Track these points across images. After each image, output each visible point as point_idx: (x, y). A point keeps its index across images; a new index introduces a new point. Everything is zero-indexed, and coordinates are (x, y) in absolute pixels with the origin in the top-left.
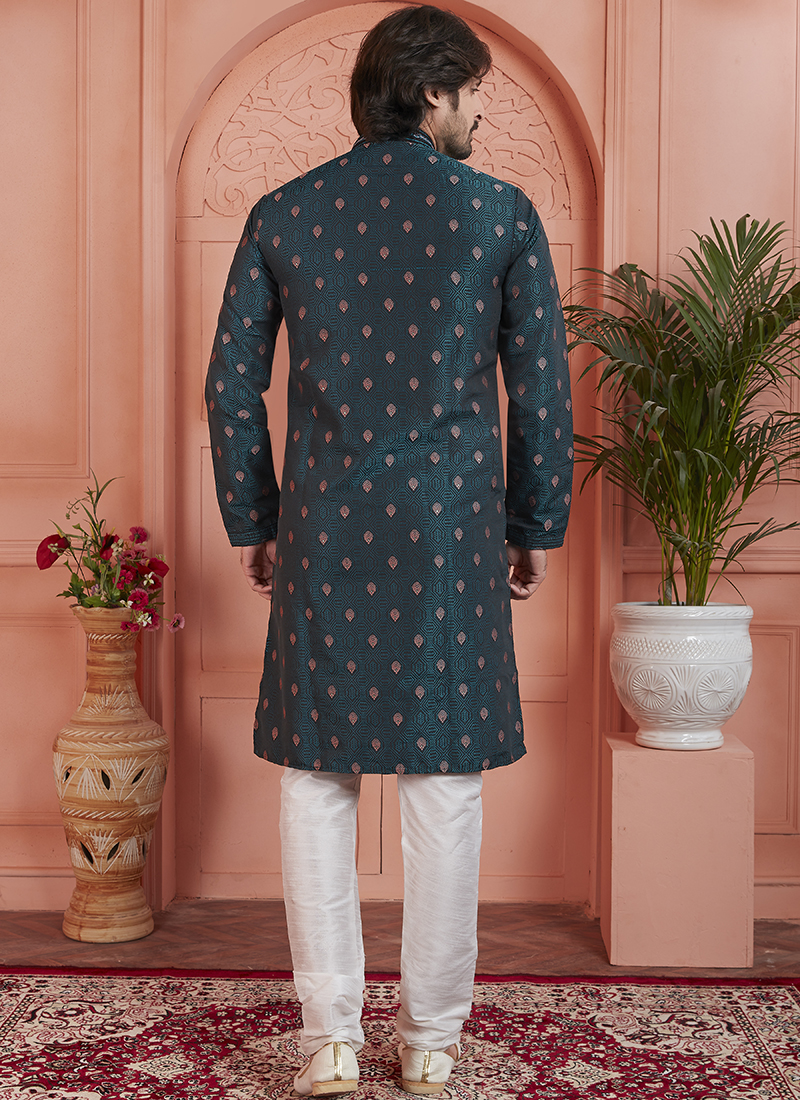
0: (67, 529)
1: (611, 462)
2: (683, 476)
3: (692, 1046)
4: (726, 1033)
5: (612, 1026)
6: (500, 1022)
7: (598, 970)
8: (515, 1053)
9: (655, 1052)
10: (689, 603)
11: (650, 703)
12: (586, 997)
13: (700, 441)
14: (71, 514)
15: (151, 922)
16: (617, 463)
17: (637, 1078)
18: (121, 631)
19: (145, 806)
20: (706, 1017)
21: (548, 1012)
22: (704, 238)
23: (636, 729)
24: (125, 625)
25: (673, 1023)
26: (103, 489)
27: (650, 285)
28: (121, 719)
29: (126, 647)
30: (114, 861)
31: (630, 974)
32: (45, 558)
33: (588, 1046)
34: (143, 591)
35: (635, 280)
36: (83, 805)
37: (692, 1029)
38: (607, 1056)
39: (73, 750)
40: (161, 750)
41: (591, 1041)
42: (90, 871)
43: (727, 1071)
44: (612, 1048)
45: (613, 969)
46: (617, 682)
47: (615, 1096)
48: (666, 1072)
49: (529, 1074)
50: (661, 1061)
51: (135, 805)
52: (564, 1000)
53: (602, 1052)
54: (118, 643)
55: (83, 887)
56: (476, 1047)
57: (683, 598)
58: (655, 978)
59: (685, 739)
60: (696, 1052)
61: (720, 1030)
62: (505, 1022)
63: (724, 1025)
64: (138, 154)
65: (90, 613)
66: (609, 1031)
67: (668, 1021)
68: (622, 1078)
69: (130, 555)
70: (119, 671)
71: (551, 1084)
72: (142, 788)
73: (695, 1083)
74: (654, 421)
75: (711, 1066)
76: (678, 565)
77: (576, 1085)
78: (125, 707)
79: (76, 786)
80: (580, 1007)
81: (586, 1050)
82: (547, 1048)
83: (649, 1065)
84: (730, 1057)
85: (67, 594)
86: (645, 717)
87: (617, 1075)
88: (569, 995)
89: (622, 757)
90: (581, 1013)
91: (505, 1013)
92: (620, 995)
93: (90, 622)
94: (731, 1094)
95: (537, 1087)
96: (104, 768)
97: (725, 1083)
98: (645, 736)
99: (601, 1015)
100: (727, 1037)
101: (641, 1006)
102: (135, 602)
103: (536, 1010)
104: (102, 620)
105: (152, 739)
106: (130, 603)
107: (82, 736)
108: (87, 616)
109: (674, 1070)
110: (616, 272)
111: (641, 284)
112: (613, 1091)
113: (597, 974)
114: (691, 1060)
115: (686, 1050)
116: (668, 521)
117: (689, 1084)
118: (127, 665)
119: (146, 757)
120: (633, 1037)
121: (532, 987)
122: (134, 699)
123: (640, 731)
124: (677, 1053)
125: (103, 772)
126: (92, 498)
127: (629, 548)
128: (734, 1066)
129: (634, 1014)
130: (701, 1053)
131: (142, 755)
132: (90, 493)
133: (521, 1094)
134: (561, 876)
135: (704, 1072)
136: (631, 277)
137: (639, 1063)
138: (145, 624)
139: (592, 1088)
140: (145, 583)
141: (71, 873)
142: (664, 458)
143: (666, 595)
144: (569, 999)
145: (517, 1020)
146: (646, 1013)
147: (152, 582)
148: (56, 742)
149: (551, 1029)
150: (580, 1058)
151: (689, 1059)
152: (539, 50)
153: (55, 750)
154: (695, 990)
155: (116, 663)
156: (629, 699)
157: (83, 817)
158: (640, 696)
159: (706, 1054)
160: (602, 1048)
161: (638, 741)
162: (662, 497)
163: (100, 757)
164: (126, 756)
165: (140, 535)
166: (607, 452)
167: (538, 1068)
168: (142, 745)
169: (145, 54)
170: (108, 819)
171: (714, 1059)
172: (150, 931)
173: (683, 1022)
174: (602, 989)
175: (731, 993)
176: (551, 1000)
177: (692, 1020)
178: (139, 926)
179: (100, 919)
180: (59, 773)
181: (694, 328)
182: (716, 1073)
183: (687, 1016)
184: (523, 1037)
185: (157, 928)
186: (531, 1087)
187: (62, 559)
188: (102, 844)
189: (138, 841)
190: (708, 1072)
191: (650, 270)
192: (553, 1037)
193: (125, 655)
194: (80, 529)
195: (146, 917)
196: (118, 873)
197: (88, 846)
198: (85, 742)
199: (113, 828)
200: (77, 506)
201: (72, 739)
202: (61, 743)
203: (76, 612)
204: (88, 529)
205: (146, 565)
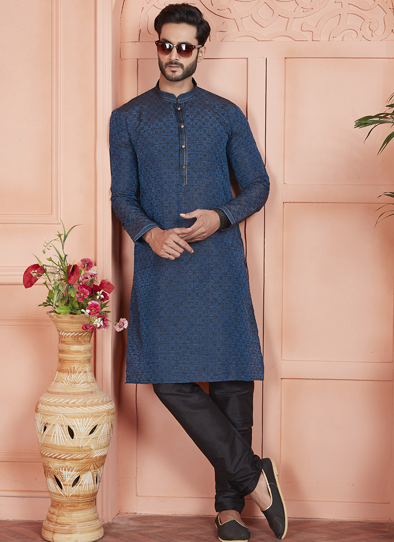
0: (44, 262)
14: (46, 250)
15: (102, 530)
18: (82, 330)
19: (98, 451)
24: (85, 327)
26: (69, 232)
28: (81, 391)
29: (85, 342)
30: (77, 487)
32: (29, 281)
34: (97, 303)
36: (56, 449)
39: (48, 412)
40: (108, 412)
42: (60, 495)
51: (91, 450)
54: (80, 338)
55: (55, 504)
69: (87, 278)
70: (81, 357)
72: (96, 438)
78: (84, 383)
79: (50, 436)
85: (45, 305)
93: (60, 324)
96: (70, 424)
102: (91, 310)
104: (69, 322)
105: (102, 404)
106: (88, 311)
107: (55, 402)
108: (59, 319)
118: (85, 353)
119: (98, 417)
122: (90, 376)
125: (69, 427)
126: (61, 239)
131: (96, 415)
132: (60, 236)
134: (388, 503)
138: (98, 326)
140: (98, 297)
141: (47, 495)
147: (102, 296)
148: (37, 406)
153: (37, 410)
155: (77, 352)
157: (55, 458)
163: (67, 417)
164: (84, 416)
168: (96, 409)
170: (72, 459)
172: (101, 537)
178: (93, 533)
179: (67, 527)
180: (40, 427)
185: (105, 534)
187: (41, 280)
188: (68, 477)
189: (93, 474)
193: (84, 346)
194: (51, 260)
195: (98, 527)
196: (79, 496)
197: (58, 477)
198: (56, 406)
199: (75, 465)
200: (51, 245)
201: (48, 404)
202: (41, 406)
203: (51, 316)
204: (57, 260)
205: (98, 285)
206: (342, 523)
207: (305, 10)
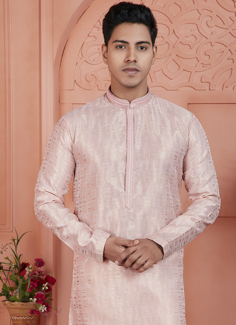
0: (1, 259)
14: (3, 251)
18: (30, 315)
24: (32, 312)
26: (20, 238)
29: (32, 323)
34: (42, 293)
54: (28, 322)
65: (13, 305)
69: (35, 274)
85: (1, 295)
93: (13, 310)
102: (38, 299)
104: (20, 309)
106: (35, 299)
108: (11, 306)
126: (15, 243)
132: (14, 240)
138: (43, 311)
140: (43, 288)
147: (47, 288)
165: (40, 263)
194: (8, 259)
200: (6, 247)
203: (5, 304)
204: (12, 259)
205: (44, 279)
207: (204, 66)
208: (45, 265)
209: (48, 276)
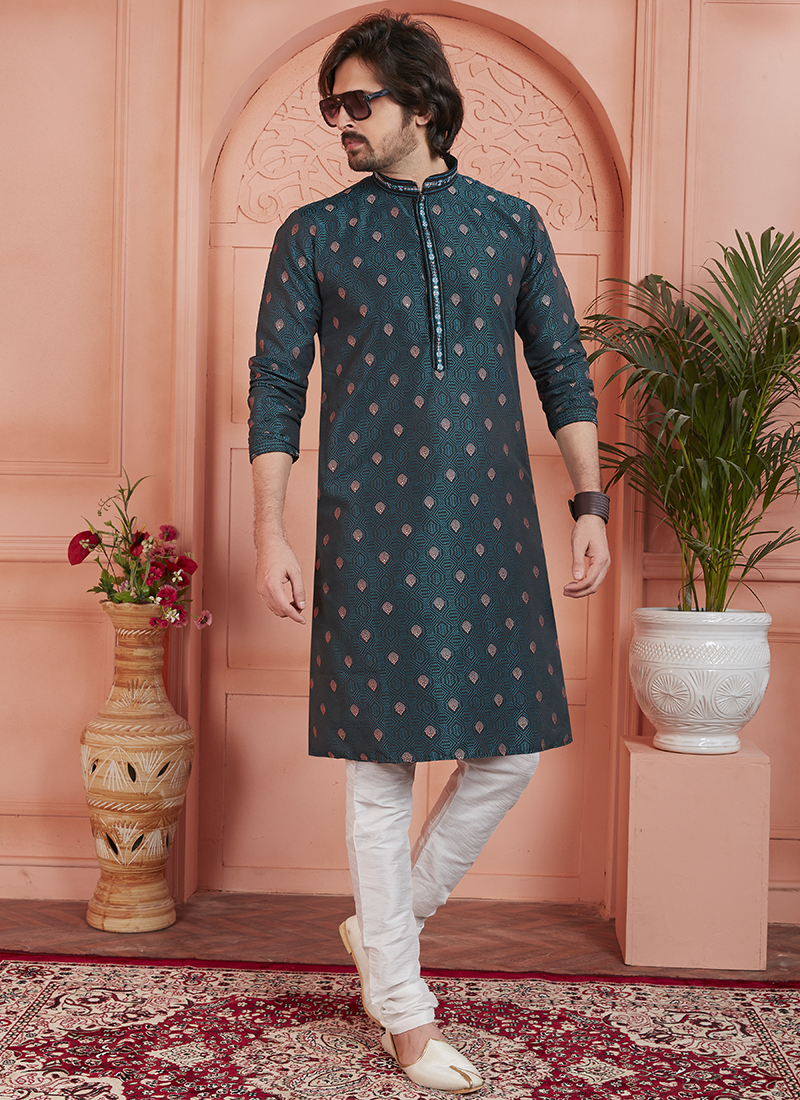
0: (98, 526)
1: (634, 470)
2: (705, 483)
3: (705, 1046)
4: (740, 1034)
5: (627, 1025)
6: (516, 1018)
7: (612, 969)
8: (531, 1049)
9: (669, 1051)
10: (709, 609)
11: (669, 707)
12: (601, 996)
13: (722, 449)
14: (103, 511)
15: (174, 912)
16: (639, 470)
17: (651, 1076)
18: (150, 627)
19: (169, 799)
20: (719, 1018)
21: (563, 1010)
22: (729, 250)
23: (654, 732)
24: (154, 621)
25: (687, 1023)
26: (134, 487)
27: (675, 296)
28: (148, 713)
29: (153, 643)
30: (138, 852)
31: (644, 974)
32: (77, 554)
33: (602, 1044)
34: (172, 588)
35: (660, 291)
36: (110, 797)
37: (706, 1030)
38: (621, 1054)
39: (100, 743)
40: (186, 745)
41: (606, 1038)
42: (115, 862)
43: (740, 1072)
44: (626, 1046)
45: (628, 969)
46: (637, 686)
47: (629, 1094)
48: (680, 1071)
49: (544, 1070)
50: (675, 1060)
51: (161, 797)
52: (580, 998)
53: (617, 1050)
54: (146, 639)
55: (107, 877)
56: (492, 1042)
57: (702, 604)
58: (669, 978)
59: (703, 743)
60: (710, 1052)
61: (734, 1031)
62: (521, 1018)
63: (738, 1027)
64: (174, 160)
65: (119, 608)
66: (623, 1030)
67: (682, 1021)
68: (636, 1076)
70: (147, 666)
71: (566, 1080)
72: (167, 781)
73: (709, 1082)
74: (677, 429)
75: (725, 1066)
76: (699, 571)
77: (591, 1082)
78: (152, 702)
79: (102, 778)
80: (595, 1005)
81: (601, 1048)
82: (562, 1045)
83: (663, 1063)
84: (743, 1058)
85: (97, 590)
86: (664, 721)
87: (632, 1073)
88: (584, 993)
89: (641, 760)
90: (596, 1011)
91: (522, 1009)
92: (634, 993)
93: (119, 618)
94: (745, 1095)
95: (552, 1083)
96: (130, 761)
97: (738, 1083)
98: (663, 740)
99: (615, 1014)
100: (741, 1038)
101: (655, 1006)
102: (163, 598)
103: (551, 1008)
104: (131, 615)
105: (178, 733)
106: (159, 599)
107: (110, 729)
108: (117, 611)
109: (688, 1070)
110: (641, 283)
111: (666, 296)
112: (627, 1088)
113: (611, 973)
114: (705, 1060)
115: (700, 1050)
116: (690, 528)
117: (702, 1083)
118: (154, 660)
119: (171, 750)
120: (647, 1036)
121: (548, 985)
122: (160, 695)
123: (658, 734)
124: (690, 1053)
125: (129, 765)
126: (123, 496)
127: (650, 554)
128: (747, 1066)
129: (649, 1014)
130: (715, 1053)
131: (168, 749)
132: (122, 491)
133: (537, 1089)
134: (577, 877)
135: (717, 1072)
136: (657, 288)
137: (653, 1061)
138: (173, 621)
139: (607, 1085)
140: (174, 580)
141: (96, 863)
142: (686, 466)
143: (685, 601)
144: (584, 997)
145: (532, 1016)
146: (660, 1013)
147: (180, 579)
148: (83, 735)
149: (566, 1027)
150: (595, 1055)
151: (703, 1059)
152: (570, 63)
153: (82, 742)
154: (709, 991)
155: (143, 658)
156: (647, 703)
157: (108, 809)
158: (659, 700)
159: (719, 1054)
160: (617, 1046)
161: (655, 744)
162: (684, 504)
163: (126, 750)
164: (151, 749)
165: (170, 533)
166: (629, 460)
167: (554, 1064)
168: (168, 739)
169: (183, 62)
170: (133, 811)
171: (727, 1059)
172: (171, 923)
173: (697, 1022)
174: (617, 989)
175: (745, 995)
176: (567, 998)
177: (706, 1020)
178: (160, 918)
179: (124, 909)
180: (87, 764)
181: (718, 338)
182: (730, 1073)
183: (701, 1017)
184: (538, 1034)
185: (179, 919)
186: (546, 1083)
187: (93, 555)
188: (127, 835)
189: (162, 833)
190: (721, 1072)
191: (675, 281)
192: (568, 1035)
193: (153, 650)
194: (111, 526)
195: (169, 908)
196: (141, 864)
197: (113, 837)
198: (112, 735)
199: (137, 820)
200: (108, 503)
201: (100, 732)
202: (89, 735)
203: (105, 607)
204: (119, 526)
205: (176, 562)
206: (512, 905)
208: (179, 539)
209: (185, 557)
